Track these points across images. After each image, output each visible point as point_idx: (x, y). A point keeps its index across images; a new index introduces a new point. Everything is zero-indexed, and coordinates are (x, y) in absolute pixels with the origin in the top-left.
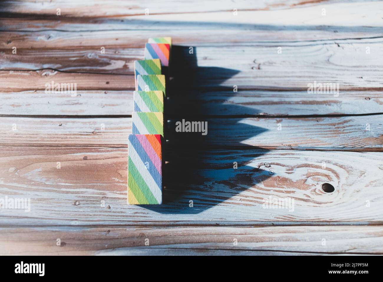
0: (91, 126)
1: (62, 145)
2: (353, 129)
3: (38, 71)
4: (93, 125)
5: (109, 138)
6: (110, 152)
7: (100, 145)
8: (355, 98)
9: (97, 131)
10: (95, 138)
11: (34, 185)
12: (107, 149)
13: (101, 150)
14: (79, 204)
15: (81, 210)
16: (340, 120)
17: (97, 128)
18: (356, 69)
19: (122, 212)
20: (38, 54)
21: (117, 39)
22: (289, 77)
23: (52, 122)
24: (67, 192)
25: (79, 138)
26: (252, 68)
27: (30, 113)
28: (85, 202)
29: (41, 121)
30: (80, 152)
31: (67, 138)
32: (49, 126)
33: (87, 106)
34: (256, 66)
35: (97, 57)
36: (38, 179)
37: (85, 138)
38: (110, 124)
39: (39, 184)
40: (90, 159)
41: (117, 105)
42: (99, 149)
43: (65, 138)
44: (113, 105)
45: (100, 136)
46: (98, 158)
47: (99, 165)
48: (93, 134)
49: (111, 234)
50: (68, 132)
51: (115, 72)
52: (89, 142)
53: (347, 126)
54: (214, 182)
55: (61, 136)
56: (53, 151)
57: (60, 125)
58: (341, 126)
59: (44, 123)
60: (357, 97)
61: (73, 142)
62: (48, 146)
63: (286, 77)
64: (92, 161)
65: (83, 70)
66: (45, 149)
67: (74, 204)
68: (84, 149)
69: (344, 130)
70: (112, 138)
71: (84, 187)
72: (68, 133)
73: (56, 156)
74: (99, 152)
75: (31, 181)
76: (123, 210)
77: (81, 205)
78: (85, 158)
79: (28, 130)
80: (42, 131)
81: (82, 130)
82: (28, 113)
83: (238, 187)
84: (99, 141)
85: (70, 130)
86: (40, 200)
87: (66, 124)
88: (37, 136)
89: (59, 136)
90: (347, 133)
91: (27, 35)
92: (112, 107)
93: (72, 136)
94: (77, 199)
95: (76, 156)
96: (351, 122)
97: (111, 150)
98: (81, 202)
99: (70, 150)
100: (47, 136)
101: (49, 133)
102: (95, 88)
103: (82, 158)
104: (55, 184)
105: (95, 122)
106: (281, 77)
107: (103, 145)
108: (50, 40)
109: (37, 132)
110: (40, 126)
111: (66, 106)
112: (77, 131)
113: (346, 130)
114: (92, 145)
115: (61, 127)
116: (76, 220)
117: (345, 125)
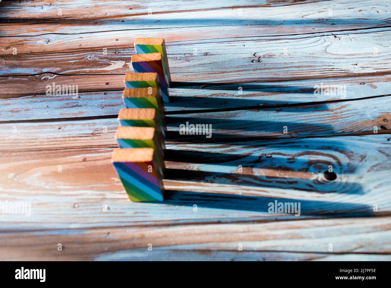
0: (90, 127)
1: (61, 148)
2: (350, 114)
3: (37, 76)
4: (92, 127)
5: (108, 138)
6: (109, 152)
7: (100, 146)
8: (351, 84)
9: (97, 132)
10: (94, 139)
11: (33, 189)
12: (107, 150)
13: (101, 150)
14: (78, 207)
15: (80, 212)
16: (338, 105)
17: (97, 129)
18: (351, 57)
19: (121, 213)
20: (37, 59)
21: (117, 40)
22: (287, 67)
23: (51, 126)
24: (67, 195)
25: (78, 140)
26: (253, 61)
27: (29, 118)
28: (84, 204)
29: (40, 126)
30: (80, 154)
31: (66, 141)
32: (48, 130)
33: (87, 108)
34: (256, 59)
35: (97, 59)
36: (37, 183)
37: (84, 140)
38: (110, 125)
39: (38, 189)
40: (90, 161)
41: (117, 105)
42: (99, 149)
43: (64, 141)
44: (113, 106)
45: (100, 137)
46: (97, 159)
47: (99, 165)
48: (92, 135)
49: (111, 237)
50: (67, 134)
51: (115, 72)
52: (88, 144)
53: (344, 111)
54: (215, 176)
55: (60, 139)
56: (52, 154)
57: (59, 129)
58: (339, 111)
59: (43, 128)
60: (352, 82)
61: (72, 145)
62: (47, 150)
63: (285, 67)
64: (91, 162)
65: (83, 72)
66: (44, 153)
67: (73, 206)
68: (83, 150)
69: (342, 115)
70: (112, 138)
71: (83, 189)
72: (67, 136)
73: (55, 160)
74: (98, 152)
75: (30, 186)
76: (122, 211)
77: (81, 208)
78: (85, 160)
79: (27, 135)
80: (41, 135)
81: (81, 132)
82: (26, 118)
83: (239, 181)
84: (99, 142)
85: (69, 133)
86: (39, 204)
87: (65, 127)
88: (36, 140)
89: (58, 139)
90: (345, 117)
91: (26, 40)
92: (112, 107)
93: (71, 139)
94: (76, 201)
95: (76, 158)
96: (348, 106)
97: (110, 150)
98: (80, 205)
99: (69, 153)
100: (46, 140)
101: (48, 137)
102: (94, 89)
103: (81, 159)
104: (54, 187)
105: (95, 123)
106: (280, 68)
107: (102, 145)
108: (49, 43)
109: (36, 136)
110: (40, 130)
111: (65, 109)
112: (77, 133)
113: (344, 115)
114: (91, 147)
115: (60, 130)
116: (75, 223)
117: (343, 109)
